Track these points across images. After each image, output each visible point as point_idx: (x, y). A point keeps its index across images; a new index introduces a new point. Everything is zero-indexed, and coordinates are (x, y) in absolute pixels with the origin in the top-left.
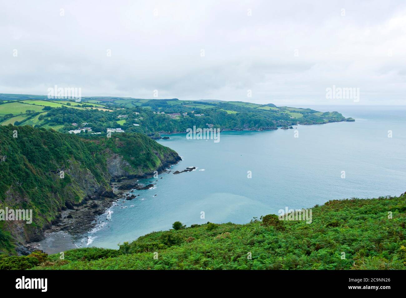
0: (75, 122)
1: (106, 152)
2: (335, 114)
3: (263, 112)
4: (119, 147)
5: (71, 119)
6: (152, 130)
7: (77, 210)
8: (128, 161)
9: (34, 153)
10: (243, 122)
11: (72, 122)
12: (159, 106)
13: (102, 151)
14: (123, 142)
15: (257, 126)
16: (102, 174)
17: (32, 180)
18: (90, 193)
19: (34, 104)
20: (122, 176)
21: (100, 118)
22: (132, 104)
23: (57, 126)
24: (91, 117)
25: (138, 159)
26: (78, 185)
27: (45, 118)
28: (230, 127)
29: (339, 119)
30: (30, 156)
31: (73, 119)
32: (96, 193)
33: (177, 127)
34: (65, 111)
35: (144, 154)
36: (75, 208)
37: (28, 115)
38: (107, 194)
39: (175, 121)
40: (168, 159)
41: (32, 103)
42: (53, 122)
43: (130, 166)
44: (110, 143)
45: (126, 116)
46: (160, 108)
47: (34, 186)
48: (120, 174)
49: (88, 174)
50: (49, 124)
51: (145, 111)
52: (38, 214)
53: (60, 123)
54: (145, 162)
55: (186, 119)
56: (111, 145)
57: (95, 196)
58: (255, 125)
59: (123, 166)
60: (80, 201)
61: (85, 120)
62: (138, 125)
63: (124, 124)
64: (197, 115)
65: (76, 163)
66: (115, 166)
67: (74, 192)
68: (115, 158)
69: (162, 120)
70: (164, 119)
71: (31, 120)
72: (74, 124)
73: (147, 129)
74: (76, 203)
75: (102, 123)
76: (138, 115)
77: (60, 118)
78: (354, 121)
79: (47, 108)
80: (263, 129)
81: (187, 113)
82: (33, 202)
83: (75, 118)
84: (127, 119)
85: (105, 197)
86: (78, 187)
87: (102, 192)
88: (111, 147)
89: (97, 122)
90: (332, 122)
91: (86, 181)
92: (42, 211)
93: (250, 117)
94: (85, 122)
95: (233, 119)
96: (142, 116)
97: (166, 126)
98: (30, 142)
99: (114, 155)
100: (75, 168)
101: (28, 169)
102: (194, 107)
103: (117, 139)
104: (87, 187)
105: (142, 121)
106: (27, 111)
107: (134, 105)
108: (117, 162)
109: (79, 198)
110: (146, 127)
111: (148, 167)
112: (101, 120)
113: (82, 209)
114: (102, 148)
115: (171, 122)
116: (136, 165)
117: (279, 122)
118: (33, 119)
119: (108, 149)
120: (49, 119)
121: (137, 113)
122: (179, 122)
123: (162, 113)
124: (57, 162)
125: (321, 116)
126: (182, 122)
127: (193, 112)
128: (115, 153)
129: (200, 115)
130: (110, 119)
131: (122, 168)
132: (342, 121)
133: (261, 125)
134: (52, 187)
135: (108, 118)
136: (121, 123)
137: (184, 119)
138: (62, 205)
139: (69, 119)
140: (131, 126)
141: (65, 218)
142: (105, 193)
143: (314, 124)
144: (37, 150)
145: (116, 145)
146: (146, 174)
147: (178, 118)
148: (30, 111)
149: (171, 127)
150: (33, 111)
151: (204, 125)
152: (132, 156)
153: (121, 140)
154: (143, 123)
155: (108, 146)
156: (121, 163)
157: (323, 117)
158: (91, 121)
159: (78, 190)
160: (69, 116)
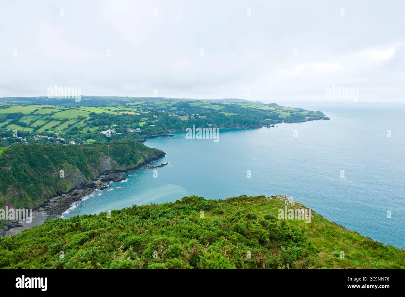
0: (107, 125)
1: (101, 155)
2: (318, 113)
3: (258, 112)
4: (110, 151)
5: (105, 122)
6: (164, 129)
7: (63, 197)
8: (116, 160)
9: (37, 161)
10: (236, 122)
11: (105, 125)
12: (183, 108)
13: (97, 154)
14: (113, 148)
15: (246, 124)
16: (92, 171)
17: (29, 180)
18: (77, 185)
19: (85, 111)
20: (112, 170)
21: (126, 121)
22: (165, 105)
23: (95, 128)
24: (119, 121)
25: (122, 159)
26: (69, 180)
27: (88, 122)
28: (225, 125)
29: (318, 118)
30: (34, 163)
31: (106, 122)
32: (82, 185)
33: (184, 126)
34: (101, 117)
35: (128, 156)
36: (63, 195)
37: (79, 119)
38: (89, 186)
39: (184, 121)
40: (152, 157)
41: (84, 110)
42: (92, 125)
43: (117, 164)
44: (104, 148)
45: (147, 118)
46: (183, 109)
47: (30, 184)
48: (110, 169)
49: (76, 173)
50: (89, 126)
51: (162, 114)
52: (30, 201)
53: (97, 125)
54: (128, 161)
55: (192, 120)
56: (104, 150)
57: (80, 187)
58: (244, 124)
59: (112, 164)
60: (67, 191)
61: (115, 123)
62: (154, 126)
63: (144, 125)
64: (201, 117)
65: (69, 166)
66: (107, 164)
67: (64, 184)
68: (107, 158)
69: (174, 121)
70: (175, 121)
71: (79, 123)
72: (106, 127)
73: (161, 128)
74: (64, 192)
75: (126, 125)
76: (155, 118)
77: (97, 122)
78: (329, 119)
79: (92, 114)
80: (250, 127)
81: (193, 115)
82: (28, 194)
83: (108, 121)
84: (147, 121)
85: (88, 187)
86: (68, 181)
87: (86, 184)
88: (104, 151)
89: (123, 124)
90: (311, 120)
91: (75, 177)
92: (33, 199)
93: (241, 118)
94: (115, 124)
95: (228, 120)
96: (158, 119)
97: (177, 126)
98: (35, 154)
99: (106, 156)
100: (68, 169)
101: (27, 173)
102: (209, 107)
103: (109, 146)
104: (75, 181)
105: (157, 123)
106: (78, 116)
107: (166, 105)
108: (109, 161)
109: (67, 189)
110: (160, 127)
111: (130, 164)
112: (126, 123)
113: (67, 196)
114: (98, 152)
115: (180, 123)
116: (121, 163)
117: (266, 121)
118: (81, 122)
119: (102, 153)
120: (90, 122)
121: (155, 116)
122: (187, 123)
123: (176, 115)
124: (54, 165)
125: (307, 114)
126: (189, 122)
127: (198, 115)
128: (107, 155)
129: (203, 117)
130: (135, 121)
131: (111, 165)
132: (319, 119)
133: (249, 124)
134: (46, 182)
135: (133, 120)
136: (141, 124)
137: (191, 120)
138: (54, 194)
139: (103, 122)
140: (147, 127)
141: (52, 202)
142: (87, 185)
143: (295, 122)
144: (39, 159)
145: (108, 150)
146: (128, 169)
147: (186, 119)
148: (80, 116)
149: (180, 126)
150: (82, 116)
151: (205, 125)
152: (119, 157)
153: (111, 146)
154: (158, 124)
155: (102, 151)
156: (111, 162)
157: (308, 115)
158: (119, 123)
159: (68, 183)
160: (104, 120)
